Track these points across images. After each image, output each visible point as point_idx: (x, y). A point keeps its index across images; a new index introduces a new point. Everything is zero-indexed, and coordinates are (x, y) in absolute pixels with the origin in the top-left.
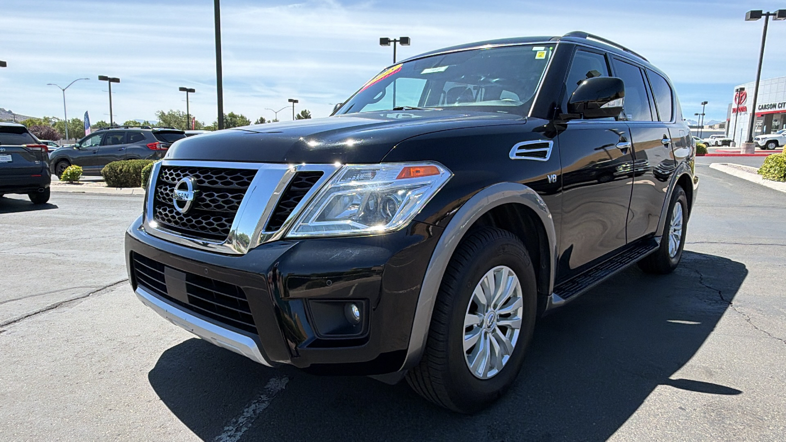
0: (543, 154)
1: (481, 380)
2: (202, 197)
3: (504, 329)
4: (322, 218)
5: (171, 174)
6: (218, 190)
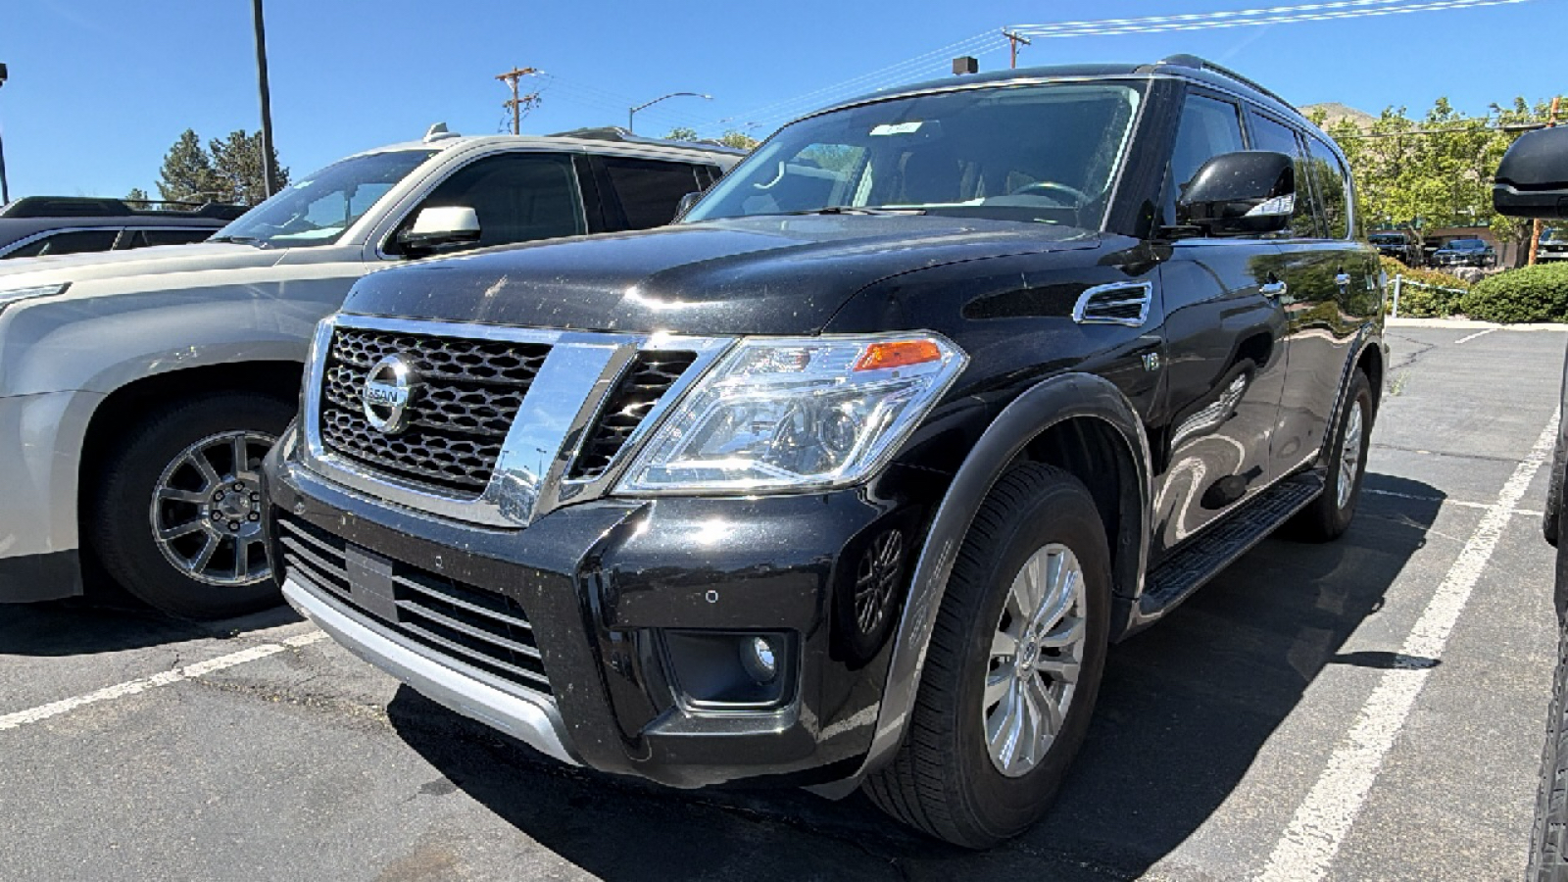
0: (1134, 311)
1: (1009, 778)
2: (426, 398)
3: (1047, 678)
4: (692, 451)
5: (358, 346)
6: (462, 385)
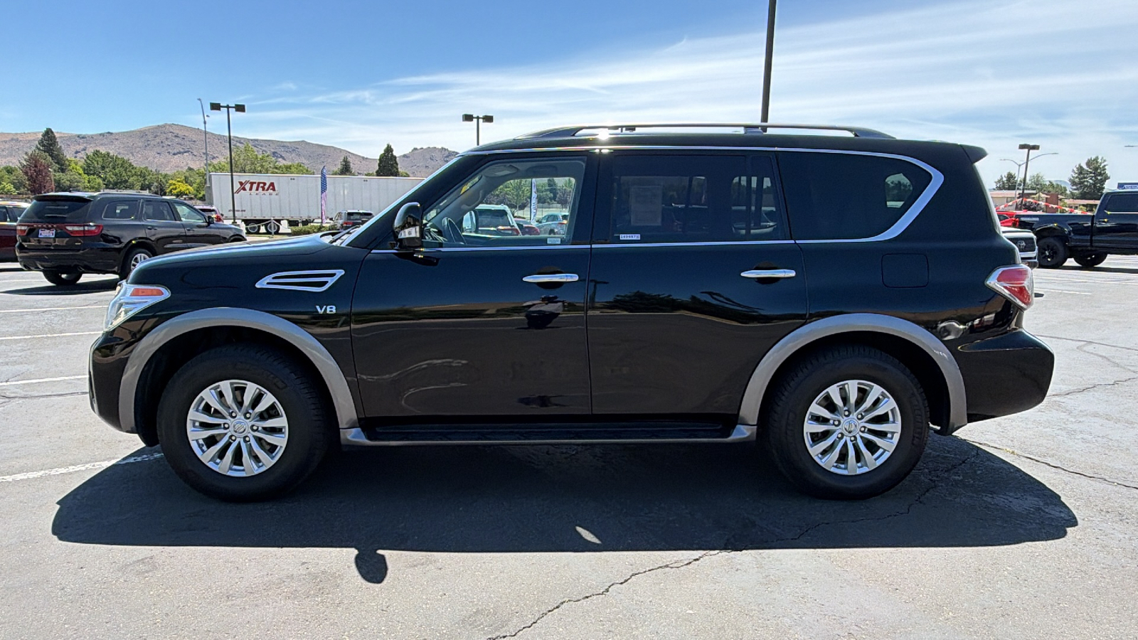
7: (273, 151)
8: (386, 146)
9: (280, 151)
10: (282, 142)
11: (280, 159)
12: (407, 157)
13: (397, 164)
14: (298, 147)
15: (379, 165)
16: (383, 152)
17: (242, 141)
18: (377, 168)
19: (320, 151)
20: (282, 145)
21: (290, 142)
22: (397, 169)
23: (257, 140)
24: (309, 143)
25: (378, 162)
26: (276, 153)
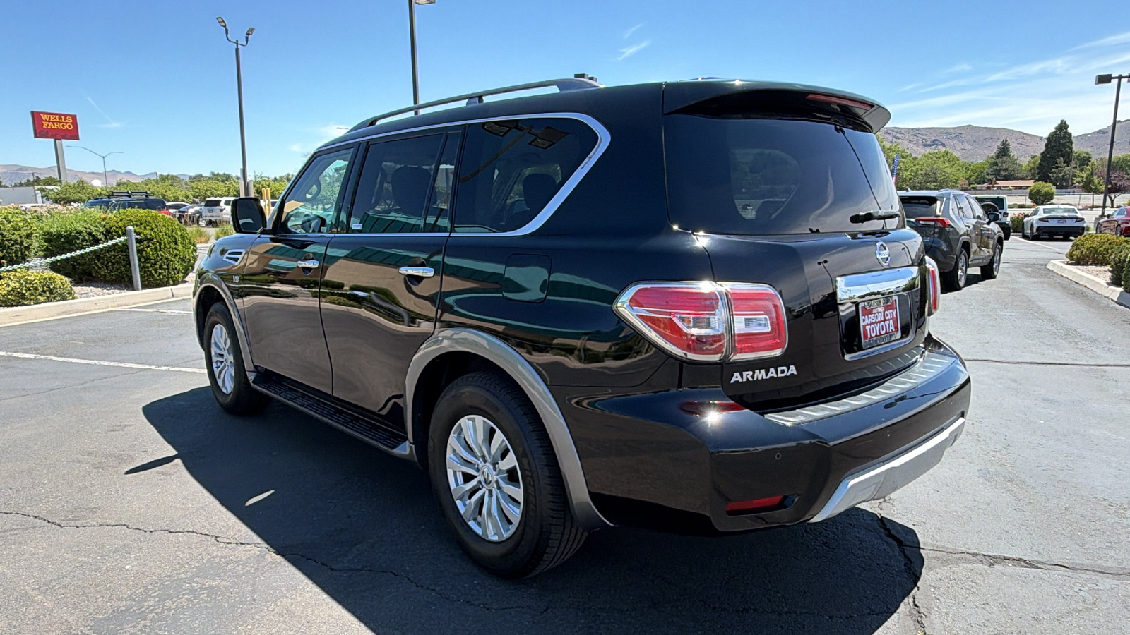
7: (933, 138)
8: (1059, 122)
9: (941, 138)
10: (944, 128)
11: (940, 147)
12: (1104, 133)
13: (1072, 143)
14: (961, 132)
15: (1046, 146)
16: (1053, 130)
17: (903, 132)
18: (1043, 149)
19: (988, 135)
20: (946, 132)
21: (952, 128)
22: (1072, 149)
23: (918, 129)
24: (976, 127)
25: (1046, 142)
26: (937, 140)
